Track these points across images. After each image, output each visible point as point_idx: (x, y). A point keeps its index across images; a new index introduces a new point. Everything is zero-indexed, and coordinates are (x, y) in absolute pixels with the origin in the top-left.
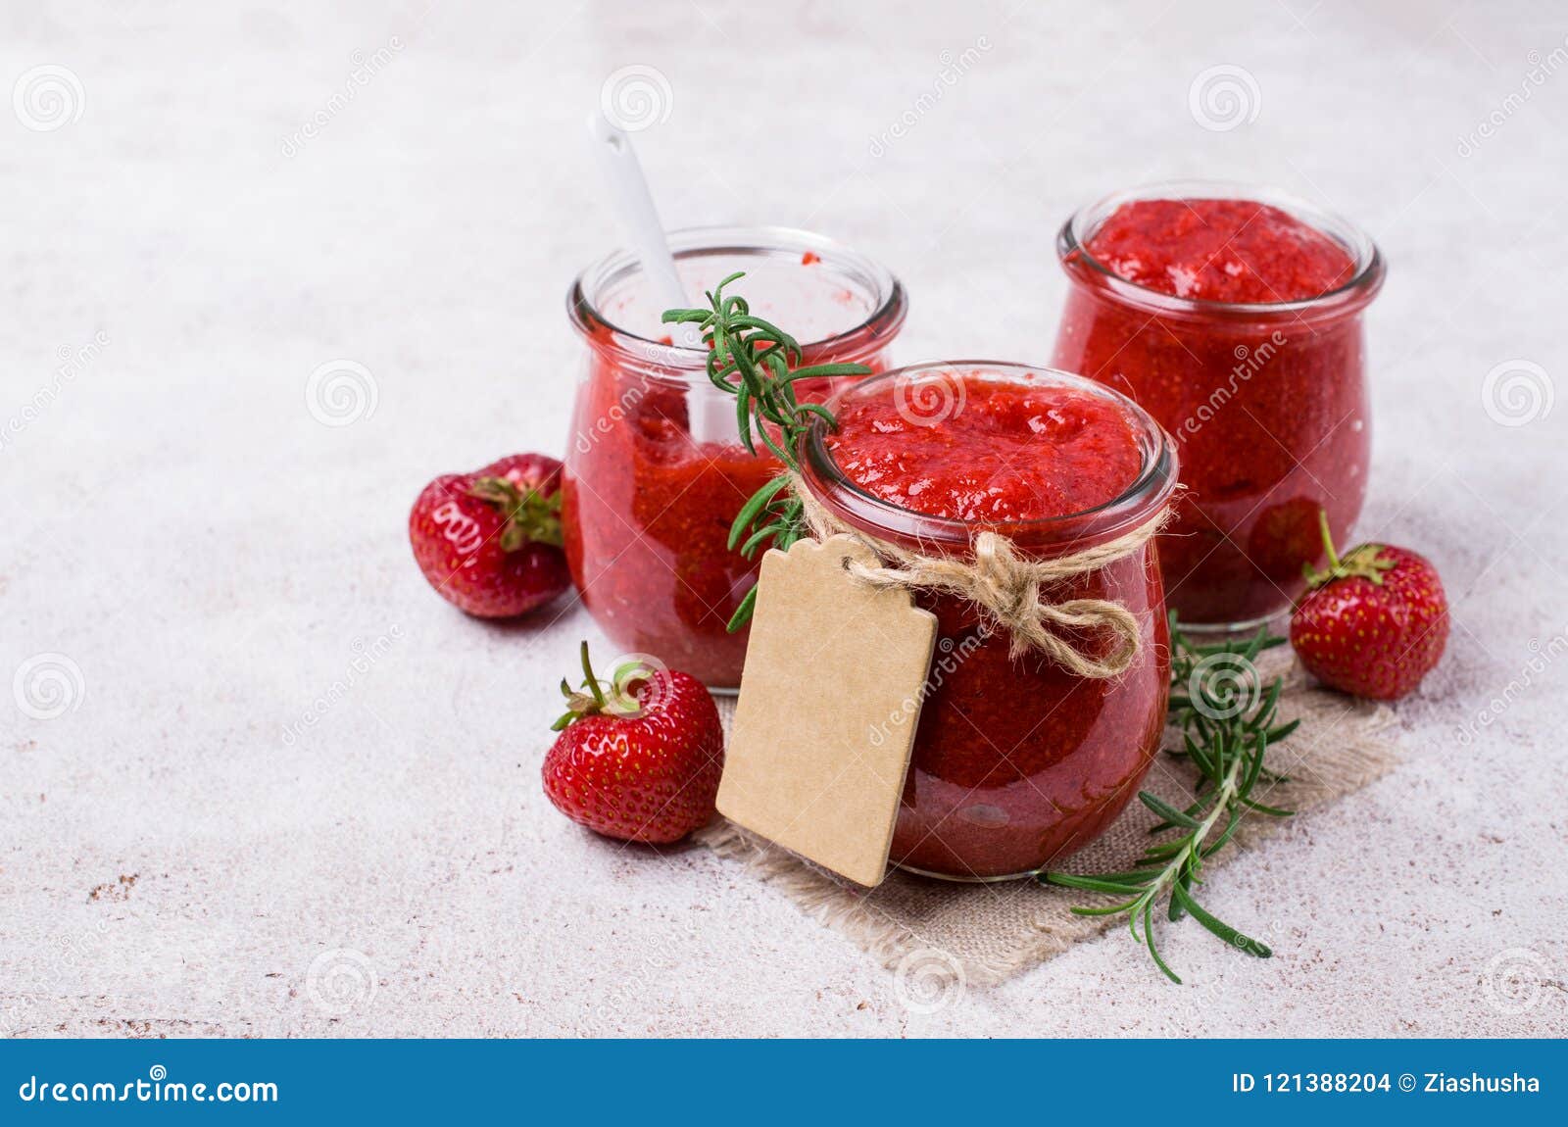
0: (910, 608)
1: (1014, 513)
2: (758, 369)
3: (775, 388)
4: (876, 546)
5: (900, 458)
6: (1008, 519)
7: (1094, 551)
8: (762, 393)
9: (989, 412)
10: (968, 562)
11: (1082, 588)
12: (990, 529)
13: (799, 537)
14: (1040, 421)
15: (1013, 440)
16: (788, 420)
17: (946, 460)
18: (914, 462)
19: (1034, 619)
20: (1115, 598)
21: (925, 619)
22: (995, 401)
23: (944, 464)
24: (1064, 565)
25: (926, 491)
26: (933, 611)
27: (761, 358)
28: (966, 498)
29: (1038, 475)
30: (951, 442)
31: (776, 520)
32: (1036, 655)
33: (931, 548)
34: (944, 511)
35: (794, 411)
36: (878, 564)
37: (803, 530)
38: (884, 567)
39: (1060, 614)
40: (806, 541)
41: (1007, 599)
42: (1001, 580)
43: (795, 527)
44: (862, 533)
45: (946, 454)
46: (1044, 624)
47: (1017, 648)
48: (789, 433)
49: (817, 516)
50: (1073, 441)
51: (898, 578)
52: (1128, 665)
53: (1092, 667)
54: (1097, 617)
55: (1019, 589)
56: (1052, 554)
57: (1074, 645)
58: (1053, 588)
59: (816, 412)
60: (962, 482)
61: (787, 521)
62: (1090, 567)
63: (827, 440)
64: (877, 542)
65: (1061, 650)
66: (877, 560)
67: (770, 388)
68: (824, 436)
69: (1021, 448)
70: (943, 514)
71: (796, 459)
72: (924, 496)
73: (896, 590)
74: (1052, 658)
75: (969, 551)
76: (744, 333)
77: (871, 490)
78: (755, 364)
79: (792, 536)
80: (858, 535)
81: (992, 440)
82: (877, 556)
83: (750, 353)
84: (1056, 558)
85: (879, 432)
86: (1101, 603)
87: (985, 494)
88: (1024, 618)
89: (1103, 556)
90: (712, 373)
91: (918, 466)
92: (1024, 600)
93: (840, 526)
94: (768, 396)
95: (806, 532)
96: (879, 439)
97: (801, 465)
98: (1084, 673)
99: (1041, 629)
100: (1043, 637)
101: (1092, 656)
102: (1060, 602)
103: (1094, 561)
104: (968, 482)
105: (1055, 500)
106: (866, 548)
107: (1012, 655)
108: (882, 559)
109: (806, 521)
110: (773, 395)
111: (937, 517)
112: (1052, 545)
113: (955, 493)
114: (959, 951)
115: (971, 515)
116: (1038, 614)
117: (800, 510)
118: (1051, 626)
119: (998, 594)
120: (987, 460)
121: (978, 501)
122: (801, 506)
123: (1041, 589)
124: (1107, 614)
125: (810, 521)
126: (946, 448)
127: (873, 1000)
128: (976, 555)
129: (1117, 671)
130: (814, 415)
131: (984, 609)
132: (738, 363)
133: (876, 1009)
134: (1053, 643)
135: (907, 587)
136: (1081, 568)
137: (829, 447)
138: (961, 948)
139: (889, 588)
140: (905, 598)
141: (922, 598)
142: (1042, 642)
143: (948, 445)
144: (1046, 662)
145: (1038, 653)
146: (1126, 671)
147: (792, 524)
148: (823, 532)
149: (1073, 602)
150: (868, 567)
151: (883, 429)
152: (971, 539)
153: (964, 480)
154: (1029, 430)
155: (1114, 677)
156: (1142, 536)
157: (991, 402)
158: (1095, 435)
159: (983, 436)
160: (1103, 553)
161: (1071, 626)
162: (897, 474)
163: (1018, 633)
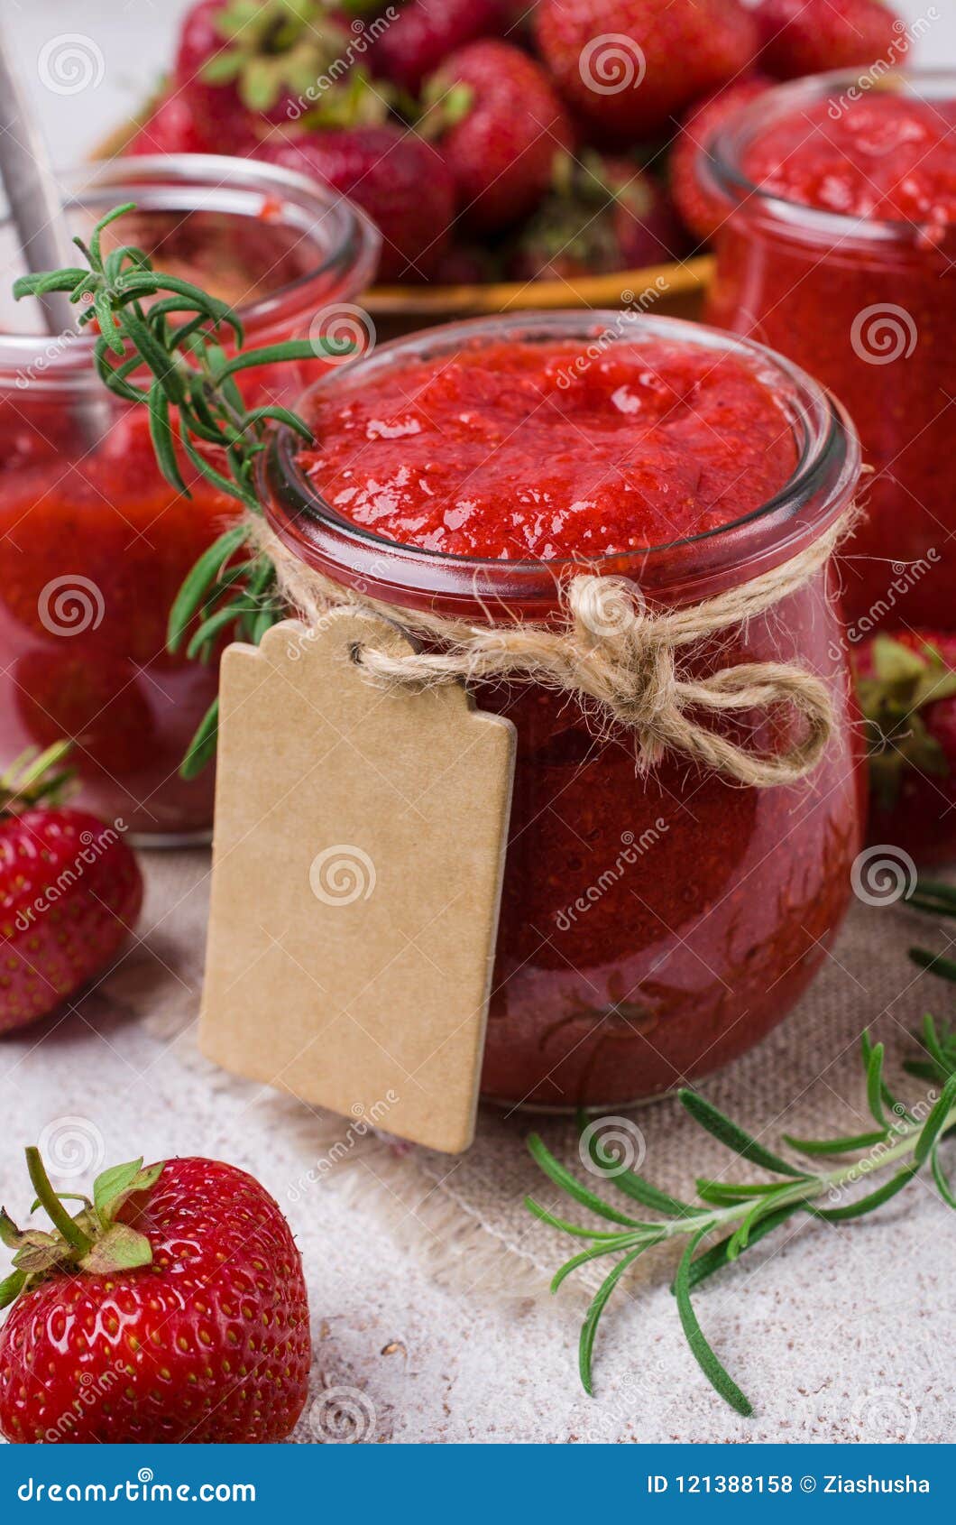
0: (468, 713)
1: (620, 541)
2: (178, 360)
3: (208, 389)
4: (402, 619)
5: (422, 473)
6: (611, 550)
7: (751, 587)
8: (188, 397)
9: (549, 387)
10: (556, 629)
11: (738, 646)
12: (587, 571)
13: (275, 619)
14: (629, 393)
15: (592, 427)
16: (235, 436)
17: (495, 468)
18: (444, 476)
19: (672, 708)
20: (792, 656)
21: (494, 726)
22: (554, 369)
23: (491, 475)
24: (709, 615)
25: (473, 522)
26: (507, 716)
27: (180, 343)
28: (537, 525)
29: (646, 474)
30: (499, 440)
31: (236, 596)
32: (678, 764)
33: (497, 613)
34: (505, 550)
35: (242, 421)
36: (408, 648)
37: (280, 607)
38: (418, 652)
39: (708, 694)
40: (286, 625)
41: (625, 681)
42: (614, 653)
43: (266, 604)
44: (375, 602)
45: (495, 458)
46: (687, 714)
47: (647, 758)
48: (239, 457)
49: (300, 582)
50: (686, 416)
51: (443, 667)
52: (819, 759)
53: (765, 770)
54: (768, 690)
55: (644, 664)
56: (690, 598)
57: (733, 739)
58: (696, 654)
59: (278, 419)
60: (525, 499)
61: (254, 597)
62: (748, 613)
63: (300, 459)
64: (401, 613)
65: (717, 749)
66: (406, 642)
67: (199, 388)
68: (295, 453)
69: (607, 437)
70: (505, 555)
71: (255, 494)
72: (469, 529)
73: (442, 687)
74: (703, 764)
75: (558, 609)
76: (146, 304)
77: (381, 530)
78: (170, 351)
79: (263, 620)
80: (370, 606)
81: (559, 430)
82: (405, 636)
83: (159, 334)
84: (696, 604)
85: (380, 439)
86: (772, 669)
87: (566, 514)
88: (657, 709)
89: (768, 593)
90: (106, 372)
91: (451, 483)
92: (653, 678)
93: (337, 594)
94: (197, 403)
95: (286, 611)
96: (383, 449)
97: (264, 504)
98: (756, 782)
99: (685, 723)
100: (688, 733)
101: (764, 752)
102: (707, 674)
103: (753, 602)
104: (537, 498)
105: (680, 511)
106: (386, 625)
107: (641, 767)
108: (412, 640)
109: (283, 593)
110: (205, 399)
111: (495, 561)
112: (688, 585)
113: (518, 519)
114: (554, 1251)
115: (549, 552)
116: (677, 698)
117: (272, 577)
118: (698, 714)
119: (612, 676)
120: (560, 461)
121: (557, 527)
122: (273, 571)
123: (677, 658)
124: (782, 685)
125: (289, 593)
126: (491, 449)
127: (407, 1338)
128: (571, 616)
129: (804, 771)
130: (274, 425)
131: (590, 701)
132: (143, 351)
133: (410, 1355)
134: (703, 741)
135: (460, 679)
136: (734, 617)
137: (305, 471)
138: (559, 1246)
139: (429, 686)
140: (458, 698)
141: (485, 696)
142: (687, 741)
143: (493, 445)
144: (694, 771)
145: (681, 759)
146: (818, 770)
147: (261, 601)
148: (311, 608)
149: (727, 672)
150: (391, 656)
151: (387, 432)
152: (560, 590)
153: (530, 496)
154: (612, 409)
155: (801, 781)
156: (817, 555)
157: (549, 372)
158: (720, 404)
159: (544, 426)
160: (765, 588)
161: (729, 710)
162: (420, 498)
163: (647, 733)
